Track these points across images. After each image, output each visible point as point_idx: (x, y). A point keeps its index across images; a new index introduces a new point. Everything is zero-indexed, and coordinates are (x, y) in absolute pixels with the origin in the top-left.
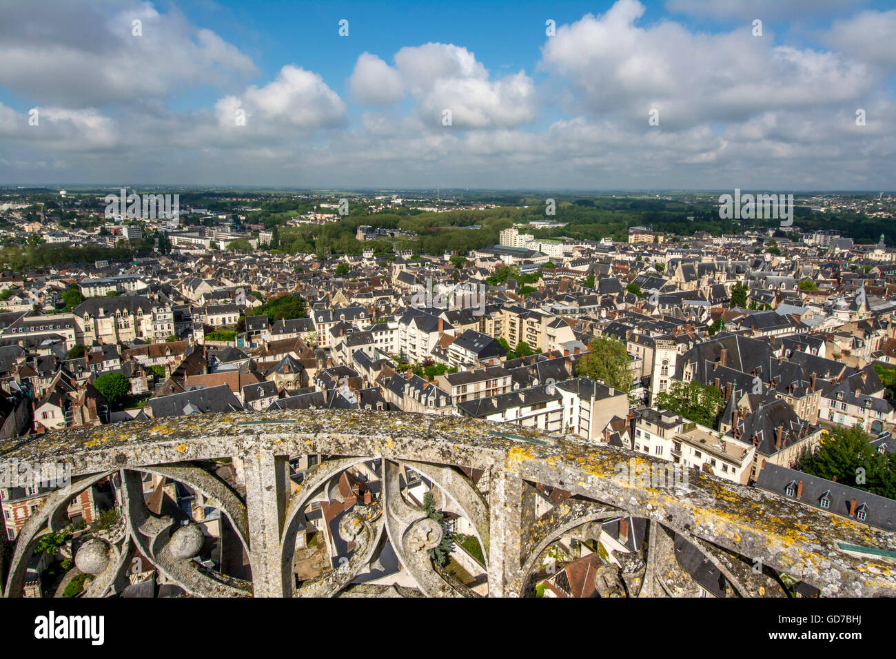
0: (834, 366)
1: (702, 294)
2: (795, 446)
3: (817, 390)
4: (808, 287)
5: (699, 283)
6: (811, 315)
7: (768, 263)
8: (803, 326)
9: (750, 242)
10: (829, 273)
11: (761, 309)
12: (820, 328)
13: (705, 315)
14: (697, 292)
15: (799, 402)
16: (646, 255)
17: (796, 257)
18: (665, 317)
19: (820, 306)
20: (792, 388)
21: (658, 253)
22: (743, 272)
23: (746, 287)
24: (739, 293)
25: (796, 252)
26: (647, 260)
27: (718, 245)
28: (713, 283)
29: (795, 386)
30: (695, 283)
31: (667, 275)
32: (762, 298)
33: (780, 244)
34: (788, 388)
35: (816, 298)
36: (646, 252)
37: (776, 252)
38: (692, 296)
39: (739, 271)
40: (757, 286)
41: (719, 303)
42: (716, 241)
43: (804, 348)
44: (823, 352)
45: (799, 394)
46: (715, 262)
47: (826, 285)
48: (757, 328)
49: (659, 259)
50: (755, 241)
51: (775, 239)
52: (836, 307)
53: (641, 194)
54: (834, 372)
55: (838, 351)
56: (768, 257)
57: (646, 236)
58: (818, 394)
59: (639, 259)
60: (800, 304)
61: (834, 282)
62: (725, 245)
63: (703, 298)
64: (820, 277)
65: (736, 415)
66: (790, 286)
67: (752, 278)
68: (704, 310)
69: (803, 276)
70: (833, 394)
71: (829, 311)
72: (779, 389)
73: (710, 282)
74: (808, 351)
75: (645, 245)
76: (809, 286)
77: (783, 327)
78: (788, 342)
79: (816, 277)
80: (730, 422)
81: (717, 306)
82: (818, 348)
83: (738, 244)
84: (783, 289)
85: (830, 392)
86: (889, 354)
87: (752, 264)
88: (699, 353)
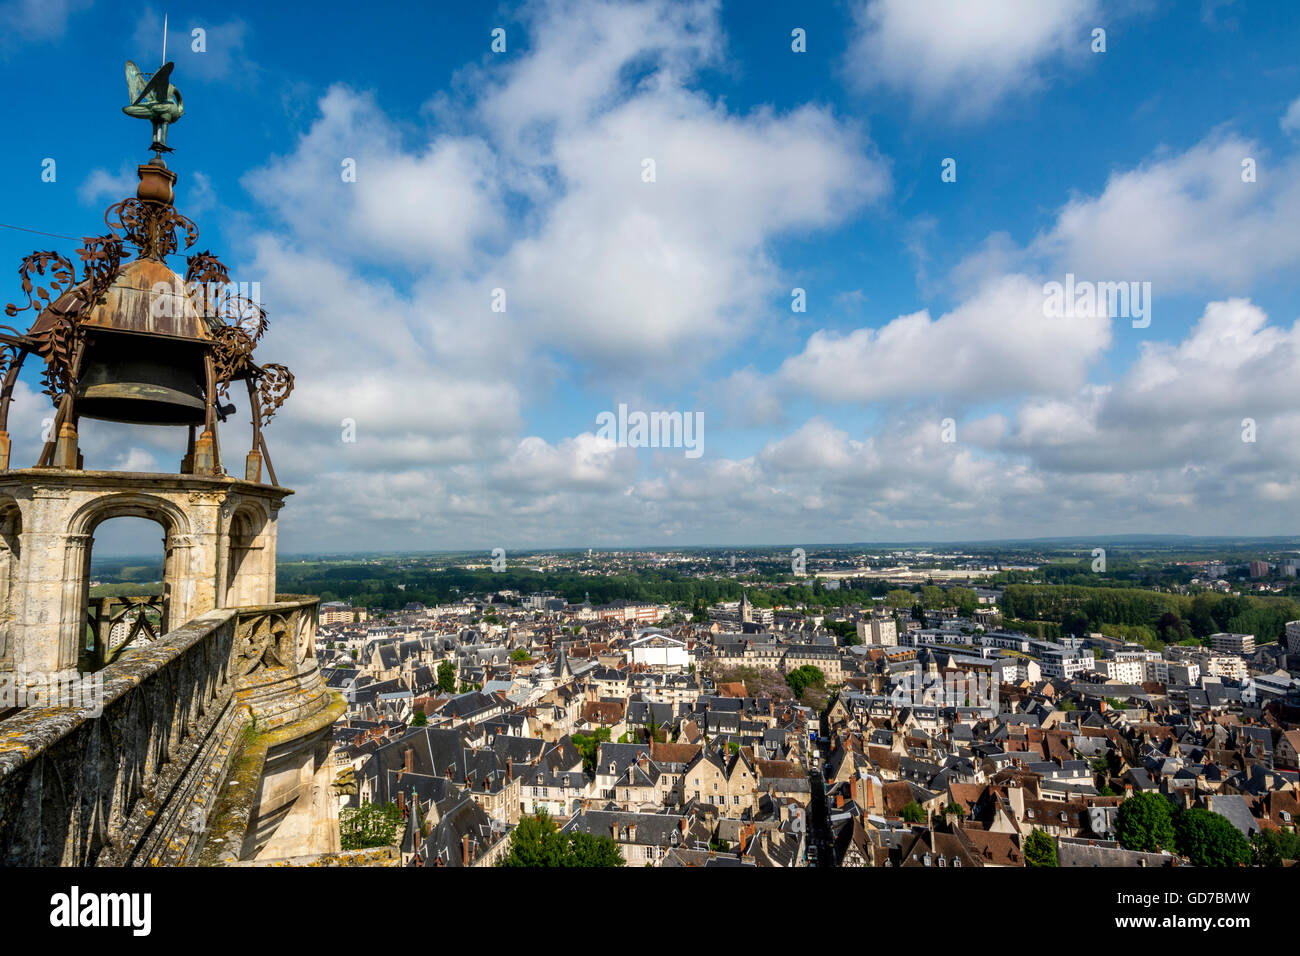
0: (534, 745)
1: (403, 683)
2: (488, 856)
3: (514, 778)
4: (520, 658)
5: (402, 669)
6: (519, 691)
7: (484, 634)
8: (509, 703)
9: (468, 611)
10: (543, 638)
11: (471, 689)
12: (528, 703)
13: (406, 710)
14: (397, 680)
15: (496, 798)
16: (341, 639)
17: (514, 624)
18: (352, 723)
19: (525, 677)
20: (488, 783)
21: (356, 636)
22: (453, 649)
23: (453, 667)
24: (446, 673)
25: (514, 618)
26: (342, 647)
27: (432, 618)
28: (418, 666)
29: (491, 779)
30: (398, 668)
31: (361, 664)
32: (472, 677)
33: (499, 610)
34: (484, 785)
35: (524, 668)
36: (341, 635)
37: (492, 620)
38: (391, 687)
39: (448, 647)
40: (468, 663)
41: (425, 691)
42: (430, 612)
43: (505, 729)
44: (526, 732)
45: (496, 788)
46: (421, 639)
47: (538, 653)
48: (458, 715)
49: (359, 643)
50: (474, 609)
51: (493, 605)
52: (540, 676)
53: (339, 558)
54: (535, 753)
55: (539, 726)
56: (483, 627)
57: (343, 614)
58: (517, 783)
59: (331, 646)
60: (508, 679)
61: (546, 649)
62: (440, 617)
63: (405, 688)
64: (534, 644)
65: (418, 836)
66: (502, 659)
67: (463, 654)
68: (404, 704)
69: (518, 645)
70: (534, 779)
71: (535, 680)
72: (475, 789)
73: (415, 665)
74: (510, 733)
75: (340, 626)
76: (523, 656)
77: (488, 709)
78: (490, 727)
79: (530, 645)
80: (413, 847)
81: (423, 696)
82: (521, 727)
83: (455, 615)
84: (496, 664)
85: (529, 778)
86: (591, 720)
87: (465, 637)
88: (379, 762)
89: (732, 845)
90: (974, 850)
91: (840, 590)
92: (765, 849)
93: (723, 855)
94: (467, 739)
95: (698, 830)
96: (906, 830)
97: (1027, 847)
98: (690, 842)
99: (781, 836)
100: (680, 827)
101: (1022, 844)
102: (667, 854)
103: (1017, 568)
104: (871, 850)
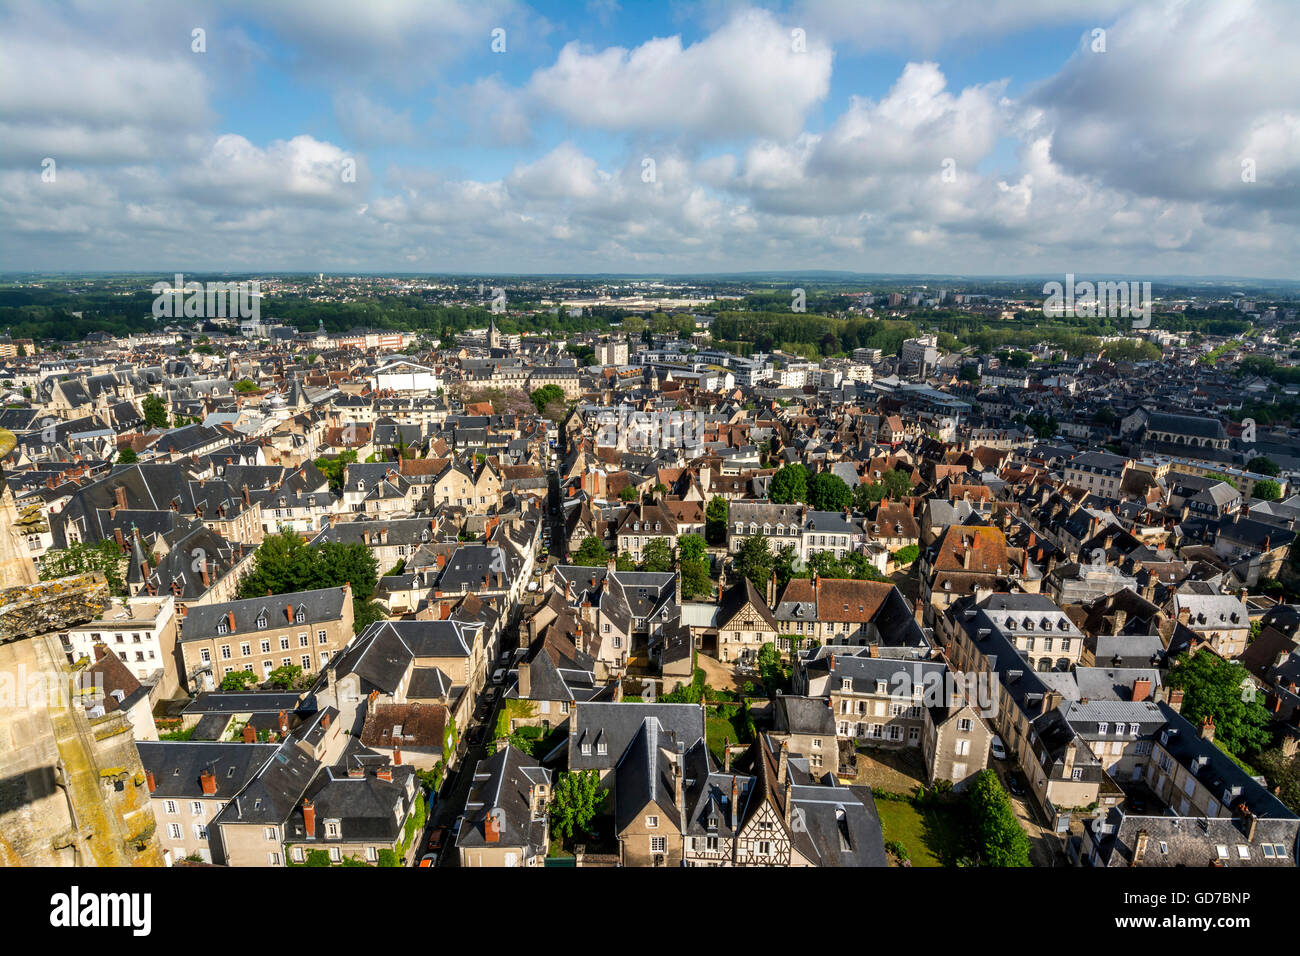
0: (272, 473)
1: (99, 420)
2: (231, 575)
3: (253, 503)
4: (246, 389)
5: (94, 406)
6: (247, 420)
7: (197, 365)
8: (238, 434)
9: (172, 341)
10: (272, 368)
11: (188, 422)
12: (260, 433)
13: (108, 449)
14: (91, 418)
15: (234, 523)
17: (234, 354)
18: (40, 465)
19: (255, 408)
20: (223, 510)
21: (24, 371)
22: (159, 382)
23: (163, 401)
24: (155, 409)
25: (233, 347)
27: (126, 349)
28: (115, 401)
29: (225, 507)
30: (89, 406)
31: (38, 402)
32: (188, 410)
33: (212, 340)
34: (218, 512)
35: (252, 399)
37: (206, 350)
38: (85, 425)
39: (152, 380)
40: (181, 396)
41: (130, 428)
42: (121, 343)
43: (236, 459)
44: (262, 459)
45: (233, 514)
46: (114, 373)
47: (267, 383)
48: (177, 449)
49: (31, 380)
50: (180, 339)
51: (206, 334)
52: (272, 406)
54: (274, 479)
55: (277, 454)
56: (195, 358)
58: (256, 508)
60: (234, 410)
61: (276, 379)
62: (136, 348)
63: (102, 426)
64: (262, 374)
65: (145, 567)
66: (223, 389)
67: (173, 387)
68: (104, 443)
69: (241, 376)
70: (275, 502)
71: (267, 410)
72: (207, 517)
73: (109, 401)
74: (243, 462)
76: (249, 387)
77: (215, 441)
78: (218, 458)
79: (257, 375)
80: (141, 578)
81: (128, 433)
82: (255, 456)
83: (156, 345)
84: (216, 395)
85: (270, 501)
86: (334, 444)
87: (173, 368)
88: (83, 501)
89: (478, 535)
90: (671, 515)
91: (582, 317)
92: (507, 535)
93: (470, 544)
94: (191, 472)
95: (448, 528)
96: (623, 507)
97: (708, 510)
98: (440, 537)
99: (522, 523)
100: (430, 526)
101: (705, 507)
102: (418, 550)
103: (728, 297)
104: (595, 525)
